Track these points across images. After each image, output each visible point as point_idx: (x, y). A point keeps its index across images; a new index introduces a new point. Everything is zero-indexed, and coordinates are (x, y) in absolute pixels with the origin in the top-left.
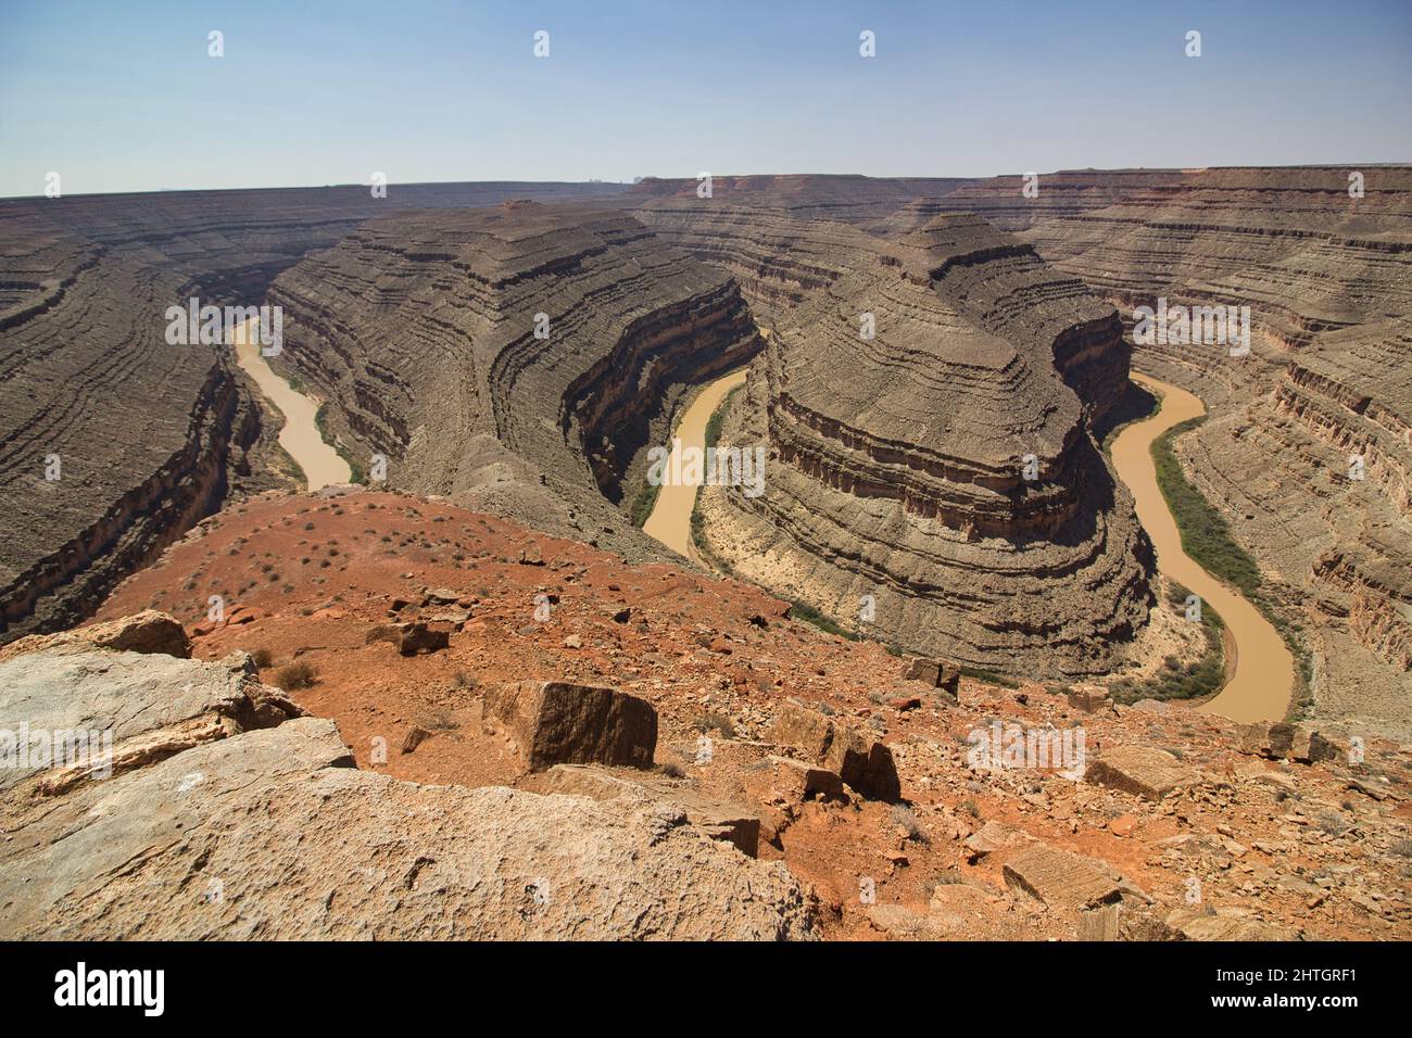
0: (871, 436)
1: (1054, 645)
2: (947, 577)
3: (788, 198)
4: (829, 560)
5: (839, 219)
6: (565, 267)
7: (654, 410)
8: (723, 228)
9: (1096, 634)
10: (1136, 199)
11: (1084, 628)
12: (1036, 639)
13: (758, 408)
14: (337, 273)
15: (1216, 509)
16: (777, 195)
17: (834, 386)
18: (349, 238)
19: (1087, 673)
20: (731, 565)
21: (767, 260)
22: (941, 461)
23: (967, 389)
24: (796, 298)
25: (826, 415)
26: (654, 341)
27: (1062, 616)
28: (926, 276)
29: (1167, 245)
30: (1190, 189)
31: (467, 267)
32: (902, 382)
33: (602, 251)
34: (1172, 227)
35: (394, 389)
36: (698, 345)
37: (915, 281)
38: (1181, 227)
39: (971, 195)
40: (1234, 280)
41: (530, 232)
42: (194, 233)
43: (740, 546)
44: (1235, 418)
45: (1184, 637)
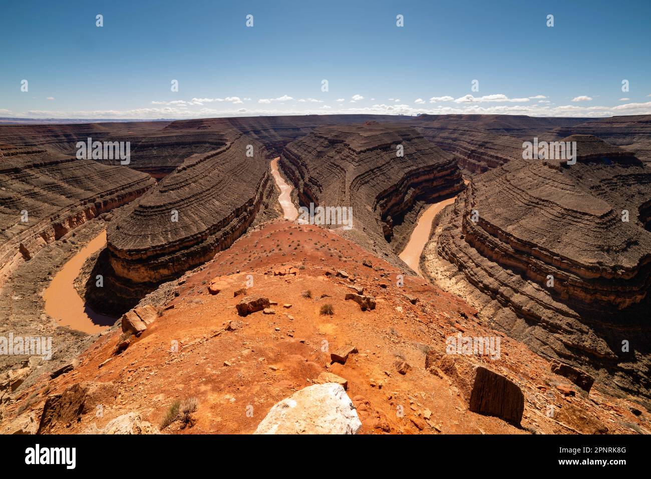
0: (514, 238)
3: (486, 125)
5: (512, 136)
6: (385, 148)
7: (411, 209)
8: (454, 136)
13: (459, 215)
14: (305, 145)
16: (482, 123)
17: (498, 211)
18: (311, 133)
20: (434, 280)
21: (473, 151)
22: (552, 256)
23: (574, 223)
24: (484, 170)
25: (492, 223)
26: (416, 180)
28: (558, 165)
31: (349, 145)
32: (535, 214)
33: (400, 142)
35: (316, 187)
36: (435, 184)
37: (551, 167)
41: (374, 133)
43: (439, 273)
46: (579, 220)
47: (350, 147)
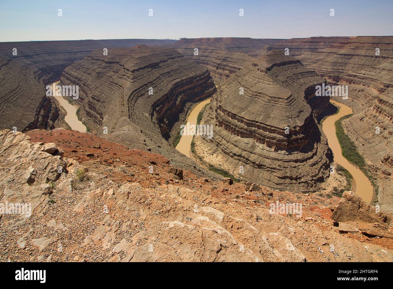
0: (246, 119)
1: (299, 183)
2: (267, 162)
3: (226, 45)
4: (232, 157)
5: (242, 52)
6: (154, 66)
7: (181, 111)
8: (206, 54)
9: (312, 180)
10: (334, 46)
11: (309, 178)
12: (294, 181)
13: (213, 110)
14: (84, 67)
15: (353, 142)
16: (223, 44)
17: (235, 103)
18: (88, 56)
19: (309, 192)
20: (202, 158)
21: (219, 64)
22: (267, 127)
23: (275, 105)
24: (228, 76)
25: (232, 112)
26: (182, 89)
27: (302, 174)
28: (265, 70)
29: (343, 61)
30: (351, 43)
31: (124, 66)
32: (256, 102)
33: (166, 61)
34: (345, 55)
35: (100, 103)
36: (196, 90)
37: (262, 71)
38: (348, 55)
39: (284, 44)
40: (363, 72)
41: (144, 55)
42: (39, 54)
43: (205, 153)
44: (361, 114)
45: (340, 181)
46: (277, 103)
47: (125, 67)
